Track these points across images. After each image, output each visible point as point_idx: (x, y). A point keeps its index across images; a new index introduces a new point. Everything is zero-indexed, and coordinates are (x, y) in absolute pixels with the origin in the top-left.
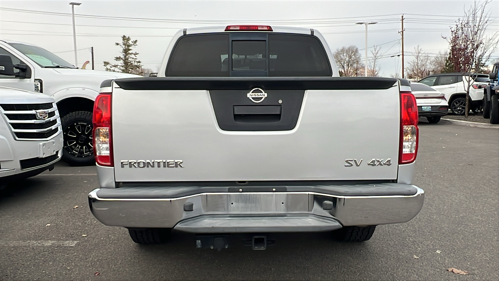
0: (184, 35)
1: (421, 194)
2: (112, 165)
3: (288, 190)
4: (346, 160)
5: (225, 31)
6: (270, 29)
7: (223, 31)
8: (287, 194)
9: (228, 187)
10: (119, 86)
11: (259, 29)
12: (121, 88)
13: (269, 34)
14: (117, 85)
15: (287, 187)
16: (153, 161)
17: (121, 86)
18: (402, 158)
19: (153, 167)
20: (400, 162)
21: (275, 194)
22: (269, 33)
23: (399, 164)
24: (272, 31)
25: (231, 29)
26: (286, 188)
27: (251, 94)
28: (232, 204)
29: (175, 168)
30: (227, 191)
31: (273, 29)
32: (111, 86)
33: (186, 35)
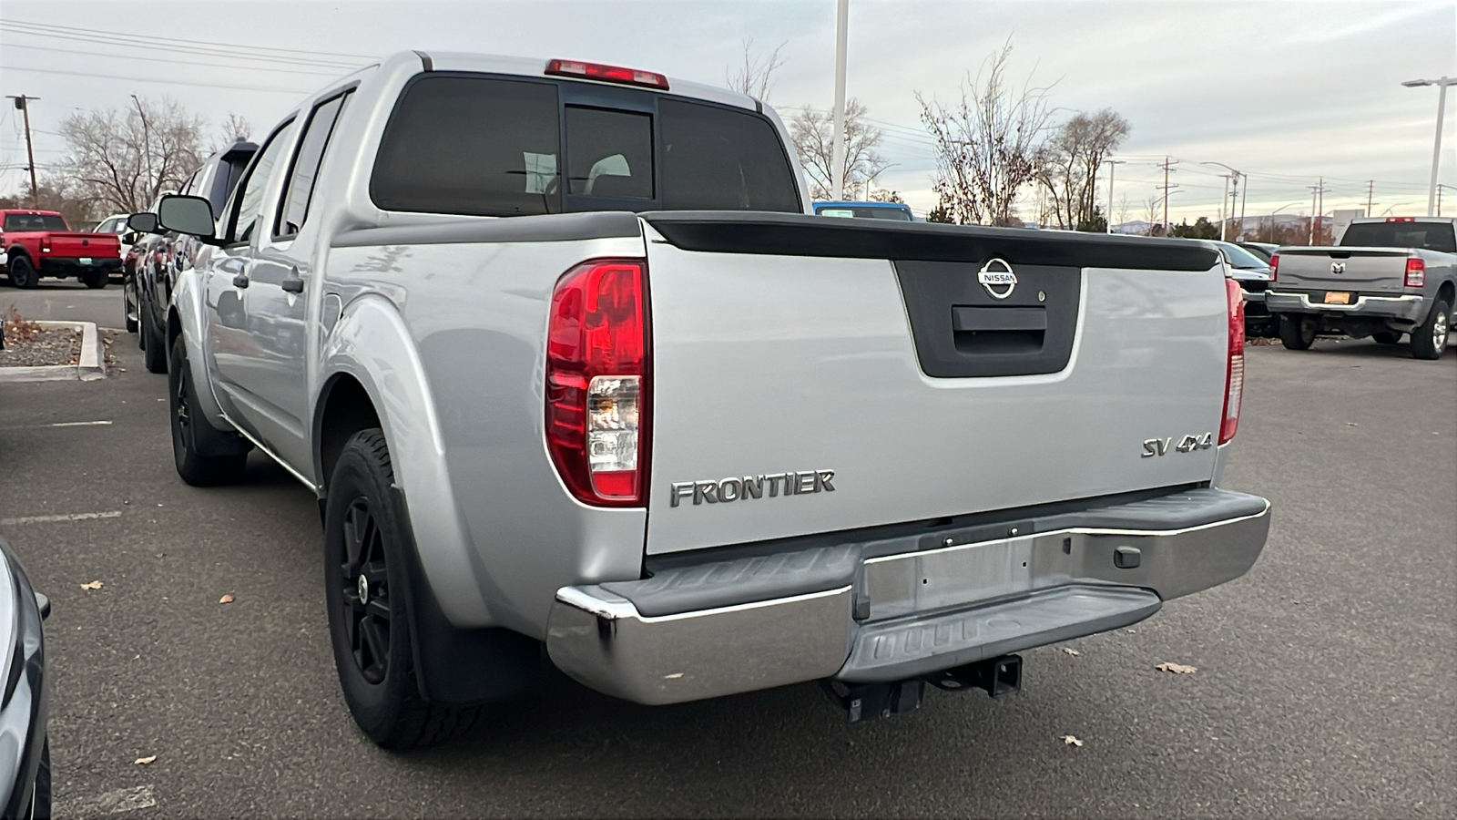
0: (425, 71)
2: (643, 501)
3: (1036, 530)
4: (1146, 442)
5: (546, 73)
6: (662, 83)
7: (539, 72)
8: (1034, 538)
9: (918, 537)
10: (665, 237)
11: (636, 79)
12: (669, 241)
13: (660, 99)
14: (656, 231)
15: (1034, 520)
16: (761, 476)
17: (670, 236)
18: (1225, 429)
19: (757, 496)
20: (1221, 440)
21: (1013, 542)
22: (662, 96)
23: (1219, 443)
24: (667, 89)
25: (563, 69)
26: (1033, 524)
27: (989, 274)
28: (925, 582)
29: (812, 494)
30: (916, 548)
31: (670, 86)
32: (639, 236)
33: (432, 71)
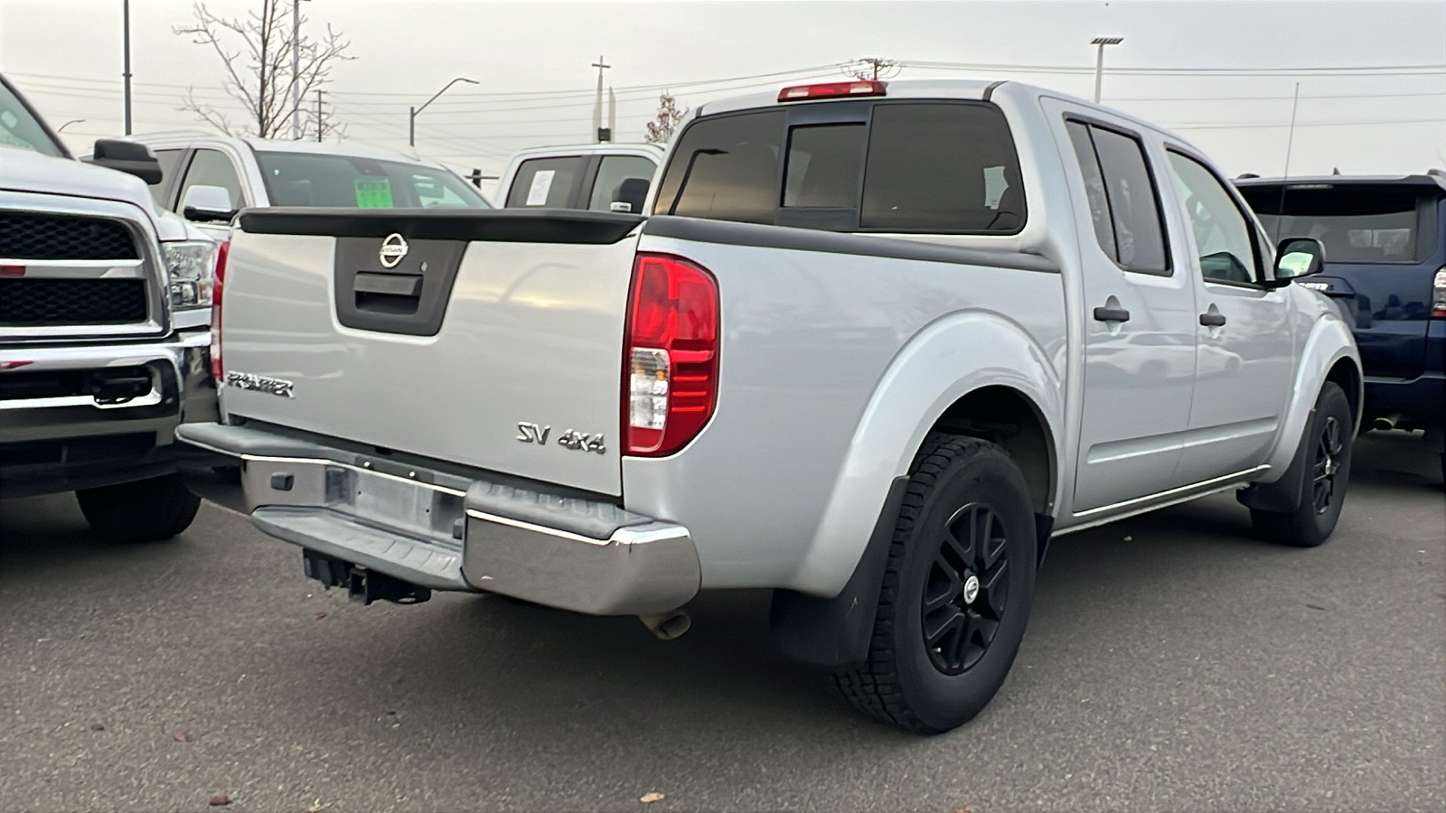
0: (696, 118)
1: (620, 543)
2: (222, 379)
3: (435, 482)
4: (519, 424)
5: (779, 101)
11: (852, 91)
12: (242, 228)
13: (874, 105)
15: (436, 473)
18: (630, 439)
19: (259, 389)
20: (624, 451)
22: (876, 102)
23: (622, 454)
25: (790, 95)
26: (433, 475)
27: (387, 247)
28: (359, 493)
30: (353, 462)
33: (700, 117)
